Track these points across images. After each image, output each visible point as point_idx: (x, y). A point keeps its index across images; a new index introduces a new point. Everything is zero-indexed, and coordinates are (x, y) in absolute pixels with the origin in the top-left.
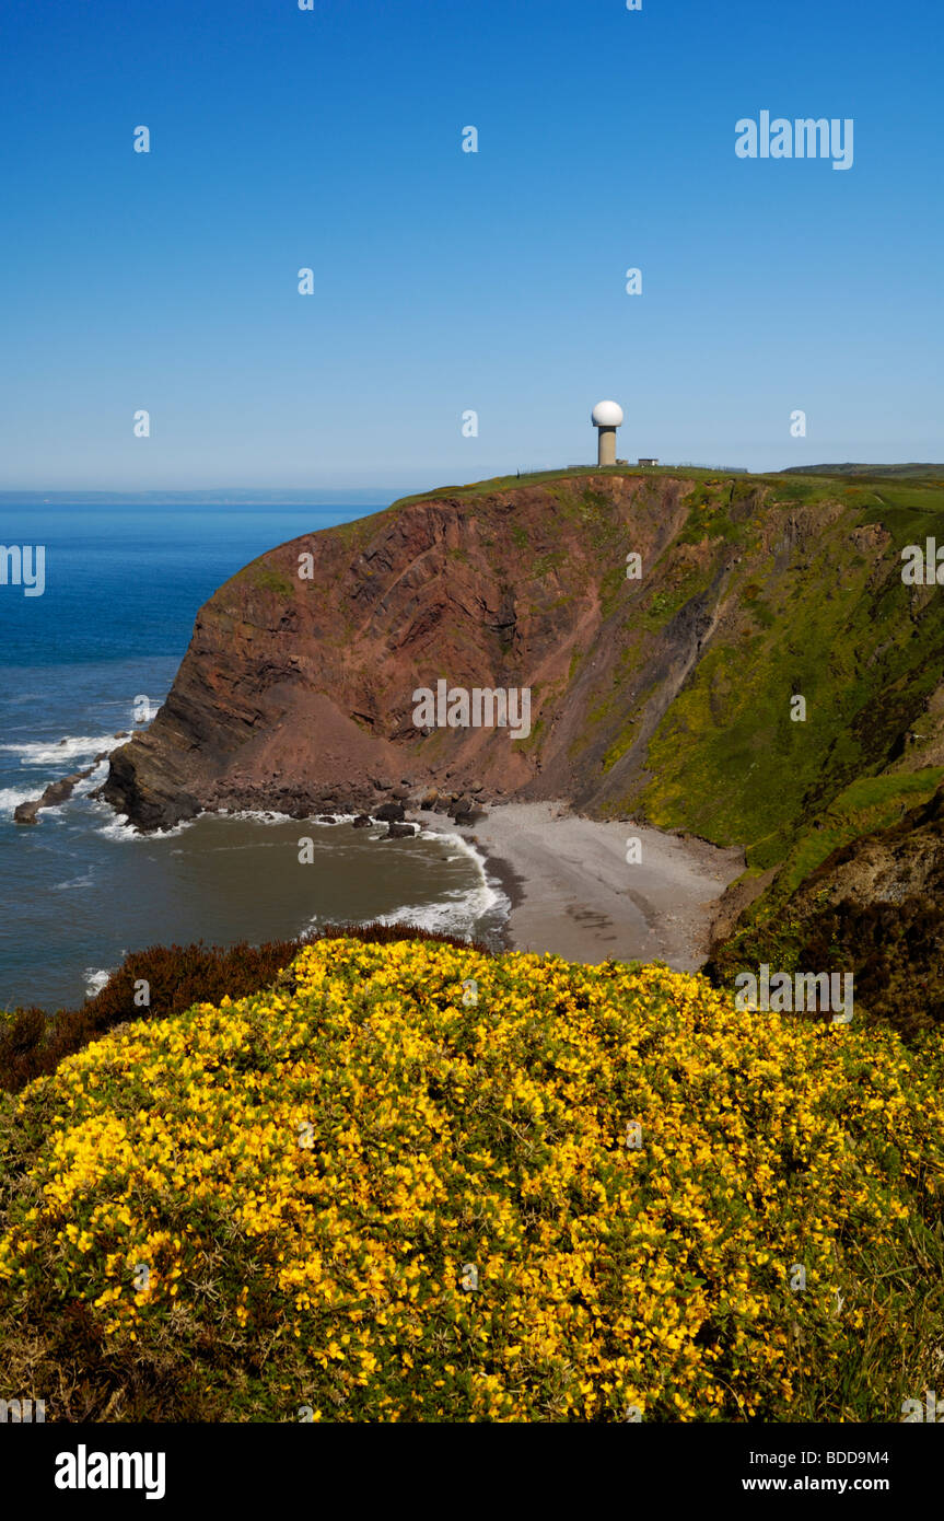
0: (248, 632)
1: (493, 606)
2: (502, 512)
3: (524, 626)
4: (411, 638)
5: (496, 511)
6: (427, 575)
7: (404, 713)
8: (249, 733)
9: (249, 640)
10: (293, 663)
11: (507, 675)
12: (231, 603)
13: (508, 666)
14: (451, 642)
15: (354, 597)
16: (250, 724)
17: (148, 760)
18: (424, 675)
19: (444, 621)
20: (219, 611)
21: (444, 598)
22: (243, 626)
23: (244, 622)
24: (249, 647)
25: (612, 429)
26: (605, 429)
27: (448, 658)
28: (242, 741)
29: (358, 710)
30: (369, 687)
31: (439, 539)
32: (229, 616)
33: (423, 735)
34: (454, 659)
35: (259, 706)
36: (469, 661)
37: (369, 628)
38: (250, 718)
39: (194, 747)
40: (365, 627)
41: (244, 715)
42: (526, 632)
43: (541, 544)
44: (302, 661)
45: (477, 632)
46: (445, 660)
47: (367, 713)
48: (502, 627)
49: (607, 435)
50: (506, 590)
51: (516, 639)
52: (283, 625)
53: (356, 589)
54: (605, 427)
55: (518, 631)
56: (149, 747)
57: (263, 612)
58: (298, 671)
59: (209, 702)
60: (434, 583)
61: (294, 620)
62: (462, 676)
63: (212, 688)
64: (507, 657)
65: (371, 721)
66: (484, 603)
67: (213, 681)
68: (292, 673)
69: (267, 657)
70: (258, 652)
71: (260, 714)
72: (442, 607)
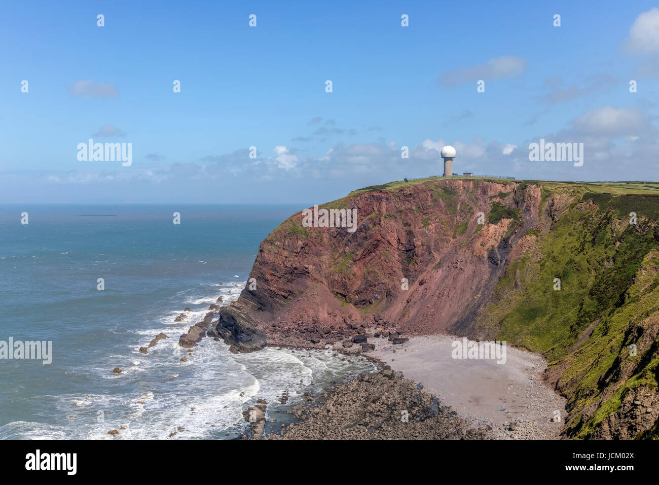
0: (286, 253)
1: (403, 241)
2: (405, 196)
3: (419, 251)
4: (364, 256)
5: (404, 196)
6: (371, 226)
7: (361, 292)
8: (286, 302)
9: (286, 257)
10: (306, 268)
11: (411, 274)
12: (277, 240)
13: (412, 270)
14: (383, 258)
15: (335, 237)
16: (285, 298)
17: (238, 315)
18: (370, 274)
19: (380, 248)
20: (272, 243)
21: (379, 237)
22: (283, 250)
23: (284, 249)
24: (286, 260)
25: (451, 159)
26: (447, 159)
27: (382, 266)
28: (282, 305)
29: (338, 291)
30: (344, 280)
31: (376, 209)
32: (276, 246)
33: (370, 303)
34: (385, 266)
35: (290, 289)
36: (392, 267)
37: (342, 252)
38: (286, 295)
39: (259, 309)
40: (340, 251)
41: (283, 293)
42: (420, 253)
43: (425, 212)
44: (310, 268)
45: (396, 254)
46: (380, 267)
47: (343, 292)
48: (407, 251)
49: (449, 162)
50: (410, 233)
51: (415, 257)
52: (302, 250)
53: (336, 233)
54: (447, 158)
55: (416, 252)
56: (238, 308)
57: (293, 243)
58: (308, 273)
59: (266, 287)
60: (375, 230)
61: (307, 248)
62: (389, 275)
63: (268, 280)
64: (410, 265)
65: (345, 296)
66: (399, 240)
67: (269, 277)
68: (305, 273)
69: (294, 266)
70: (290, 263)
71: (291, 293)
72: (379, 241)
